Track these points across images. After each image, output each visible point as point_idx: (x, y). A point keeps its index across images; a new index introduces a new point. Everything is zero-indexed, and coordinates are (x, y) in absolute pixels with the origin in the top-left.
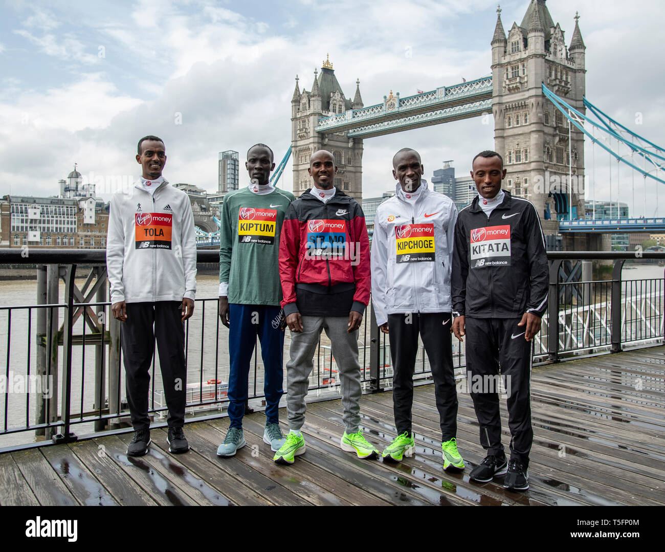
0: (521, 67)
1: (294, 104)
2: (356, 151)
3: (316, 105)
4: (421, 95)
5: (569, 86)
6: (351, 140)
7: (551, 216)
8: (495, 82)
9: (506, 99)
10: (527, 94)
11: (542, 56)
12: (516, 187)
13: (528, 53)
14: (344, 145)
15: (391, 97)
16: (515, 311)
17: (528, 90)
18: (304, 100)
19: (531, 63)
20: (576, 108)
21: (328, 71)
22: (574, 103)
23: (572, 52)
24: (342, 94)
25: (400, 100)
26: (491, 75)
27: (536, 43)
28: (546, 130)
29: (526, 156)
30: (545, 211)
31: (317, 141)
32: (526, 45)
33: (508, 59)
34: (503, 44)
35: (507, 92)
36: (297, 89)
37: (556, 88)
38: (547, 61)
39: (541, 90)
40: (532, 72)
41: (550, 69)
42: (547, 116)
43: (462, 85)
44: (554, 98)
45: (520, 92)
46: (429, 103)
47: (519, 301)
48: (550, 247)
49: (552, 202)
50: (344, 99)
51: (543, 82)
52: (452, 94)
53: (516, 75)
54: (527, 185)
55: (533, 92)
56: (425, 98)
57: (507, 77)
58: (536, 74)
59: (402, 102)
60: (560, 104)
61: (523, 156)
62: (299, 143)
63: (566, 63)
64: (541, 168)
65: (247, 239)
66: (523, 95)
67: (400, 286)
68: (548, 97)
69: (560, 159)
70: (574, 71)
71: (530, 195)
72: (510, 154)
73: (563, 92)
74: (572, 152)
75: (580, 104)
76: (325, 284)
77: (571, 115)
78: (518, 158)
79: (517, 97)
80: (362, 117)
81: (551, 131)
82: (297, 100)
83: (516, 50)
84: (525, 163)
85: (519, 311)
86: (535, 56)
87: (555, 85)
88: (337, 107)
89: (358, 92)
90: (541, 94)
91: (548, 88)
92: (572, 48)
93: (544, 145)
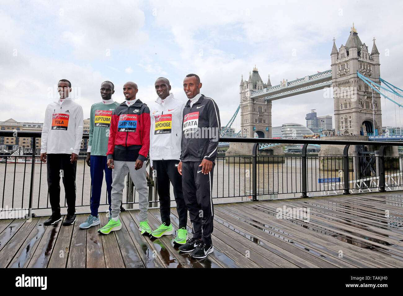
0: (346, 64)
1: (241, 87)
2: (269, 106)
3: (251, 87)
4: (298, 80)
5: (371, 72)
6: (266, 101)
7: (364, 134)
8: (333, 72)
9: (338, 80)
10: (349, 77)
11: (356, 59)
12: (345, 120)
13: (349, 58)
14: (263, 103)
15: (284, 82)
16: (199, 158)
17: (350, 75)
18: (245, 85)
19: (351, 62)
20: (375, 82)
21: (255, 72)
22: (374, 80)
23: (372, 56)
24: (262, 82)
25: (288, 83)
26: (331, 69)
27: (353, 53)
28: (360, 93)
29: (350, 105)
30: (361, 131)
31: (251, 102)
32: (348, 55)
33: (339, 61)
34: (336, 55)
35: (339, 76)
36: (242, 81)
37: (365, 73)
38: (359, 61)
39: (356, 74)
40: (352, 67)
41: (361, 65)
42: (360, 87)
43: (317, 74)
44: (363, 78)
45: (346, 76)
46: (301, 83)
47: (201, 152)
48: (358, 147)
49: (364, 127)
50: (263, 84)
51: (357, 71)
52: (312, 79)
53: (343, 69)
54: (351, 119)
55: (352, 76)
56: (299, 81)
57: (339, 69)
58: (353, 67)
59: (289, 83)
60: (367, 80)
61: (348, 106)
62: (243, 103)
63: (369, 61)
64: (358, 111)
65: (98, 125)
66: (347, 78)
67: (155, 146)
68: (360, 77)
69: (368, 107)
70: (374, 65)
71: (353, 124)
72: (342, 105)
73: (368, 75)
74: (374, 103)
75: (378, 80)
76: (124, 145)
77: (372, 86)
78: (346, 107)
79: (344, 78)
80: (271, 91)
81: (363, 93)
82: (242, 85)
83: (343, 57)
84: (349, 109)
85: (200, 157)
86: (353, 59)
87: (364, 72)
88: (260, 87)
89: (269, 80)
90: (356, 76)
91: (360, 73)
92: (372, 54)
93: (359, 100)
